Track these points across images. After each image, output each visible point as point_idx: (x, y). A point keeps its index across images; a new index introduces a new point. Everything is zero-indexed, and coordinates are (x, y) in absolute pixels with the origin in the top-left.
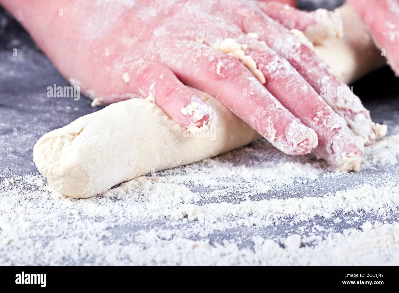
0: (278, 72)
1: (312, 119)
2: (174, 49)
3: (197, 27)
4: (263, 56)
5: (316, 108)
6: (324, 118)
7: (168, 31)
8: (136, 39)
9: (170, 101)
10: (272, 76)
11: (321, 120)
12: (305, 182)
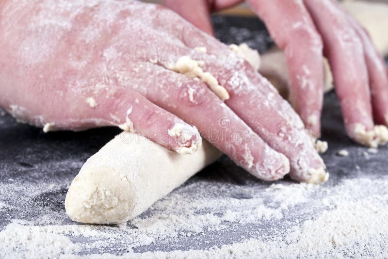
0: (241, 87)
1: (278, 134)
2: (133, 73)
3: (147, 44)
4: (221, 72)
5: (280, 123)
6: (288, 133)
7: (118, 52)
8: (85, 62)
9: (152, 124)
10: (236, 92)
11: (285, 135)
12: (189, 234)
